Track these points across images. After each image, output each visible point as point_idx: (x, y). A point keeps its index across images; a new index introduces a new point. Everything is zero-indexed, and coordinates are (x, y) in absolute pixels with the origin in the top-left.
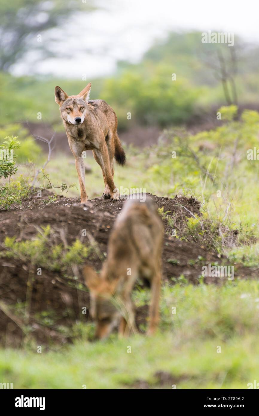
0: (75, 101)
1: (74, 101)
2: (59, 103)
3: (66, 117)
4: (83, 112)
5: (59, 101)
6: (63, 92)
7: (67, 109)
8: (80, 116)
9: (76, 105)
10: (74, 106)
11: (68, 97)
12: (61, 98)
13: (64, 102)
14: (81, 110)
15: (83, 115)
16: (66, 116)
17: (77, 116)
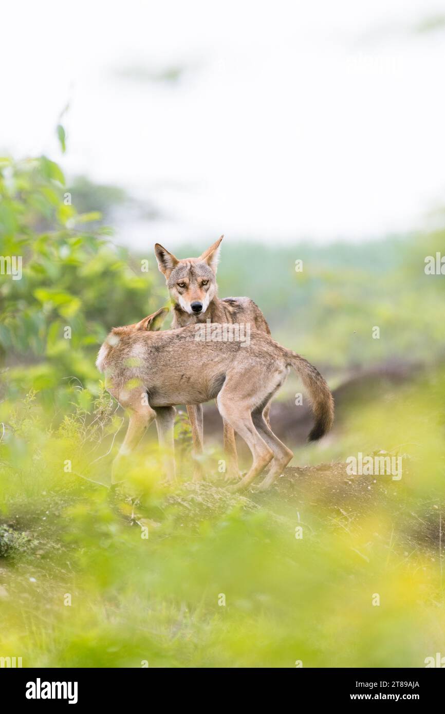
0: (192, 268)
8: (200, 299)
14: (204, 287)
17: (195, 299)
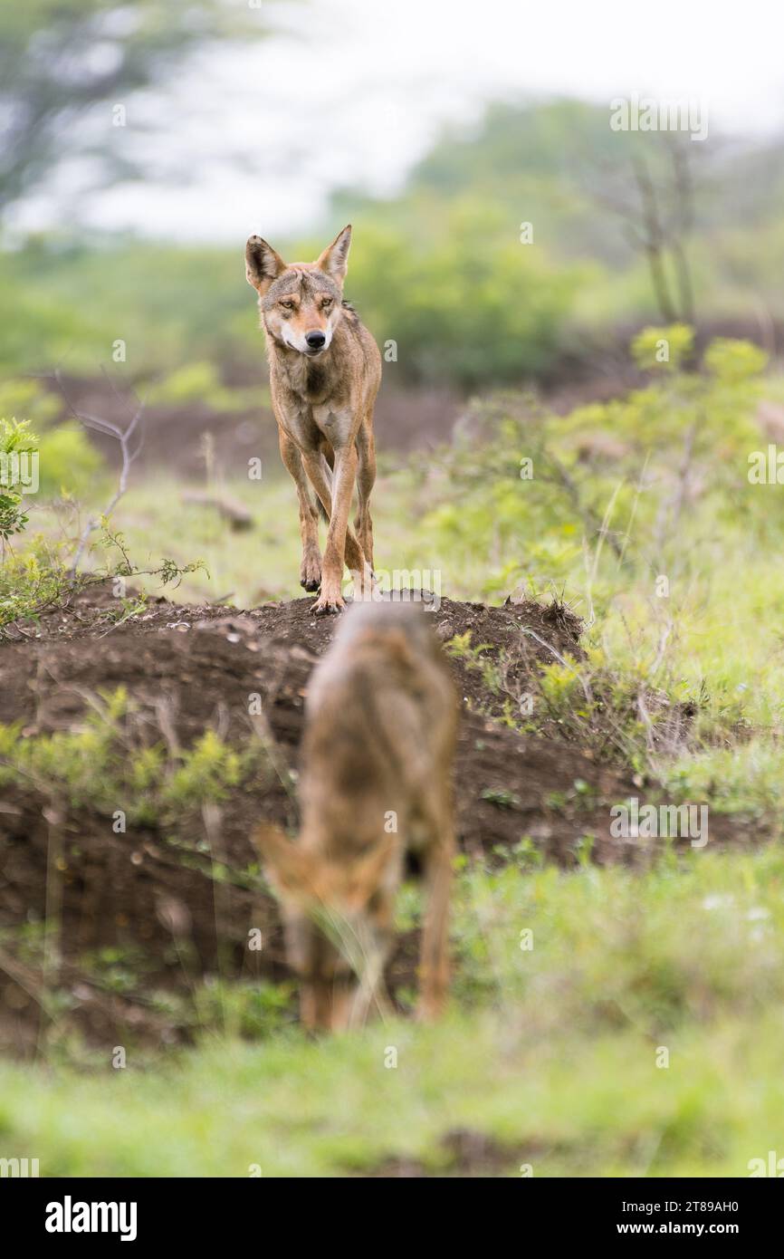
1: (302, 281)
2: (258, 285)
3: (279, 328)
4: (328, 314)
5: (258, 279)
6: (273, 252)
7: (282, 304)
9: (309, 294)
10: (304, 297)
11: (286, 268)
12: (266, 270)
13: (274, 283)
15: (329, 322)
16: (277, 324)
